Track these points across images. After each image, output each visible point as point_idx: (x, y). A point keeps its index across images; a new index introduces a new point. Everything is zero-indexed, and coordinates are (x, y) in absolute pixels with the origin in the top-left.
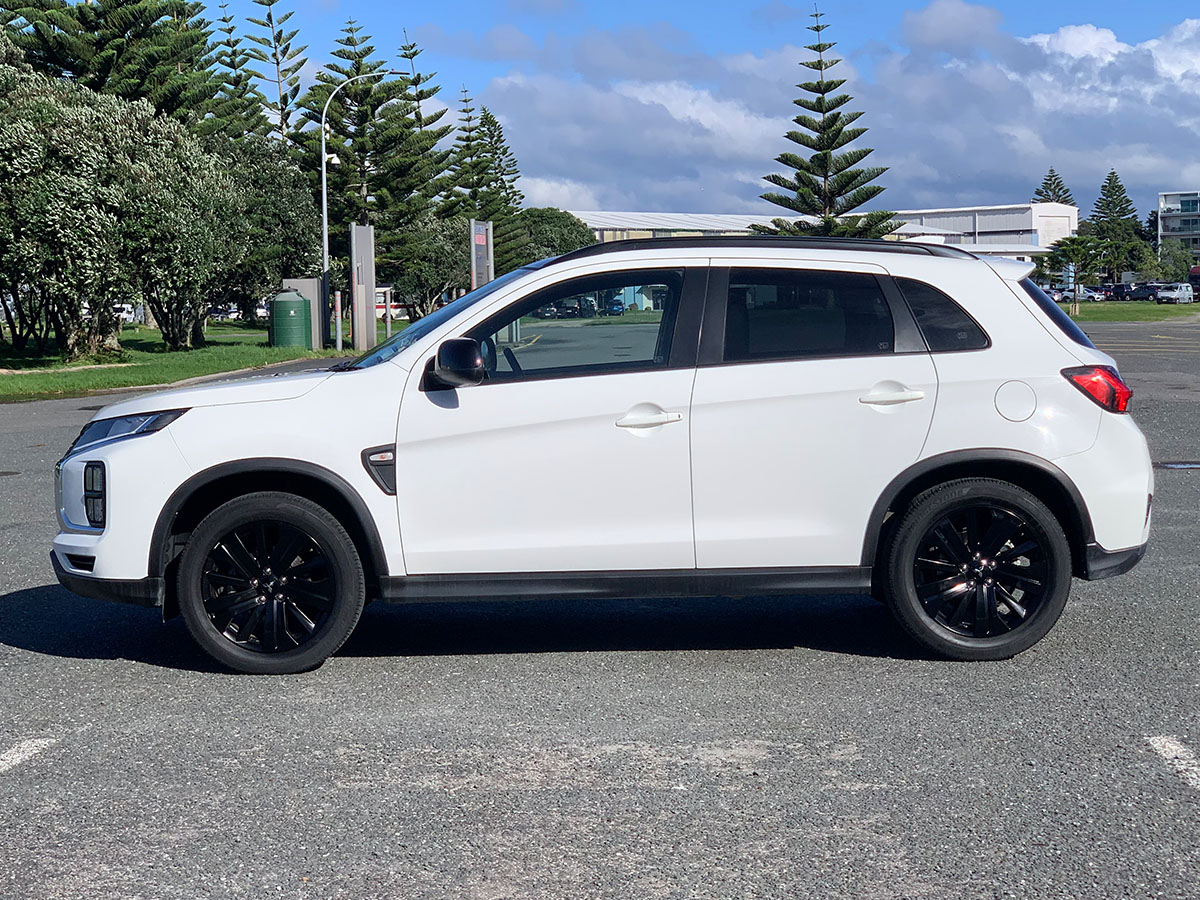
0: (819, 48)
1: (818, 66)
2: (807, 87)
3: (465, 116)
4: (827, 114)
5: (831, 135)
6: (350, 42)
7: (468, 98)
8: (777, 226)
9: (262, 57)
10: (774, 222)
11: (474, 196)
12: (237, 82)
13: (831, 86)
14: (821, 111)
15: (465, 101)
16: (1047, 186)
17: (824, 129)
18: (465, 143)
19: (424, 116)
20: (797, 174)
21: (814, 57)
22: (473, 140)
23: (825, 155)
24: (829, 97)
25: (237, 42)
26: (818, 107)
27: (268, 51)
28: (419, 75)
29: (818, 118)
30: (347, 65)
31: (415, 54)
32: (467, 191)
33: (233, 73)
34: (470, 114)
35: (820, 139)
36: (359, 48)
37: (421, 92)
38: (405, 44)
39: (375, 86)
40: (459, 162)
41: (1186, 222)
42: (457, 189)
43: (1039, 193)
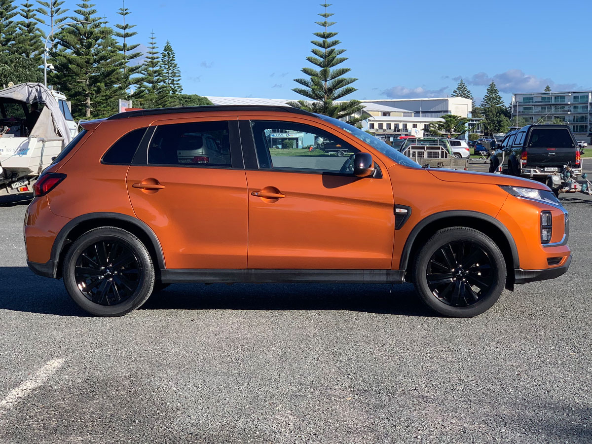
0: (325, 16)
1: (324, 25)
2: (319, 35)
3: (151, 46)
4: (327, 49)
5: (329, 60)
6: (84, 6)
7: (154, 37)
8: (301, 104)
9: (44, 13)
10: (299, 102)
11: (154, 87)
12: (28, 26)
13: (329, 36)
14: (324, 48)
15: (152, 38)
16: (459, 89)
17: (326, 56)
18: (150, 60)
19: (128, 46)
20: (311, 78)
21: (323, 20)
22: (155, 59)
23: (326, 70)
24: (329, 40)
25: (30, 5)
26: (323, 46)
27: (48, 10)
28: (127, 25)
29: (323, 51)
30: (81, 18)
31: (126, 14)
32: (151, 85)
33: (26, 21)
34: (154, 45)
35: (324, 62)
36: (88, 10)
37: (127, 34)
38: (122, 8)
39: (96, 30)
40: (146, 70)
41: (525, 109)
42: (145, 84)
43: (455, 92)
